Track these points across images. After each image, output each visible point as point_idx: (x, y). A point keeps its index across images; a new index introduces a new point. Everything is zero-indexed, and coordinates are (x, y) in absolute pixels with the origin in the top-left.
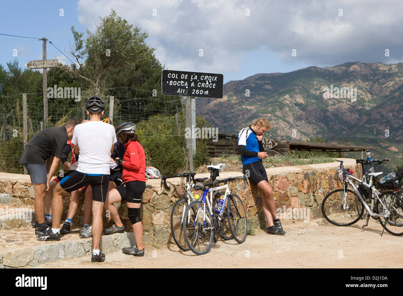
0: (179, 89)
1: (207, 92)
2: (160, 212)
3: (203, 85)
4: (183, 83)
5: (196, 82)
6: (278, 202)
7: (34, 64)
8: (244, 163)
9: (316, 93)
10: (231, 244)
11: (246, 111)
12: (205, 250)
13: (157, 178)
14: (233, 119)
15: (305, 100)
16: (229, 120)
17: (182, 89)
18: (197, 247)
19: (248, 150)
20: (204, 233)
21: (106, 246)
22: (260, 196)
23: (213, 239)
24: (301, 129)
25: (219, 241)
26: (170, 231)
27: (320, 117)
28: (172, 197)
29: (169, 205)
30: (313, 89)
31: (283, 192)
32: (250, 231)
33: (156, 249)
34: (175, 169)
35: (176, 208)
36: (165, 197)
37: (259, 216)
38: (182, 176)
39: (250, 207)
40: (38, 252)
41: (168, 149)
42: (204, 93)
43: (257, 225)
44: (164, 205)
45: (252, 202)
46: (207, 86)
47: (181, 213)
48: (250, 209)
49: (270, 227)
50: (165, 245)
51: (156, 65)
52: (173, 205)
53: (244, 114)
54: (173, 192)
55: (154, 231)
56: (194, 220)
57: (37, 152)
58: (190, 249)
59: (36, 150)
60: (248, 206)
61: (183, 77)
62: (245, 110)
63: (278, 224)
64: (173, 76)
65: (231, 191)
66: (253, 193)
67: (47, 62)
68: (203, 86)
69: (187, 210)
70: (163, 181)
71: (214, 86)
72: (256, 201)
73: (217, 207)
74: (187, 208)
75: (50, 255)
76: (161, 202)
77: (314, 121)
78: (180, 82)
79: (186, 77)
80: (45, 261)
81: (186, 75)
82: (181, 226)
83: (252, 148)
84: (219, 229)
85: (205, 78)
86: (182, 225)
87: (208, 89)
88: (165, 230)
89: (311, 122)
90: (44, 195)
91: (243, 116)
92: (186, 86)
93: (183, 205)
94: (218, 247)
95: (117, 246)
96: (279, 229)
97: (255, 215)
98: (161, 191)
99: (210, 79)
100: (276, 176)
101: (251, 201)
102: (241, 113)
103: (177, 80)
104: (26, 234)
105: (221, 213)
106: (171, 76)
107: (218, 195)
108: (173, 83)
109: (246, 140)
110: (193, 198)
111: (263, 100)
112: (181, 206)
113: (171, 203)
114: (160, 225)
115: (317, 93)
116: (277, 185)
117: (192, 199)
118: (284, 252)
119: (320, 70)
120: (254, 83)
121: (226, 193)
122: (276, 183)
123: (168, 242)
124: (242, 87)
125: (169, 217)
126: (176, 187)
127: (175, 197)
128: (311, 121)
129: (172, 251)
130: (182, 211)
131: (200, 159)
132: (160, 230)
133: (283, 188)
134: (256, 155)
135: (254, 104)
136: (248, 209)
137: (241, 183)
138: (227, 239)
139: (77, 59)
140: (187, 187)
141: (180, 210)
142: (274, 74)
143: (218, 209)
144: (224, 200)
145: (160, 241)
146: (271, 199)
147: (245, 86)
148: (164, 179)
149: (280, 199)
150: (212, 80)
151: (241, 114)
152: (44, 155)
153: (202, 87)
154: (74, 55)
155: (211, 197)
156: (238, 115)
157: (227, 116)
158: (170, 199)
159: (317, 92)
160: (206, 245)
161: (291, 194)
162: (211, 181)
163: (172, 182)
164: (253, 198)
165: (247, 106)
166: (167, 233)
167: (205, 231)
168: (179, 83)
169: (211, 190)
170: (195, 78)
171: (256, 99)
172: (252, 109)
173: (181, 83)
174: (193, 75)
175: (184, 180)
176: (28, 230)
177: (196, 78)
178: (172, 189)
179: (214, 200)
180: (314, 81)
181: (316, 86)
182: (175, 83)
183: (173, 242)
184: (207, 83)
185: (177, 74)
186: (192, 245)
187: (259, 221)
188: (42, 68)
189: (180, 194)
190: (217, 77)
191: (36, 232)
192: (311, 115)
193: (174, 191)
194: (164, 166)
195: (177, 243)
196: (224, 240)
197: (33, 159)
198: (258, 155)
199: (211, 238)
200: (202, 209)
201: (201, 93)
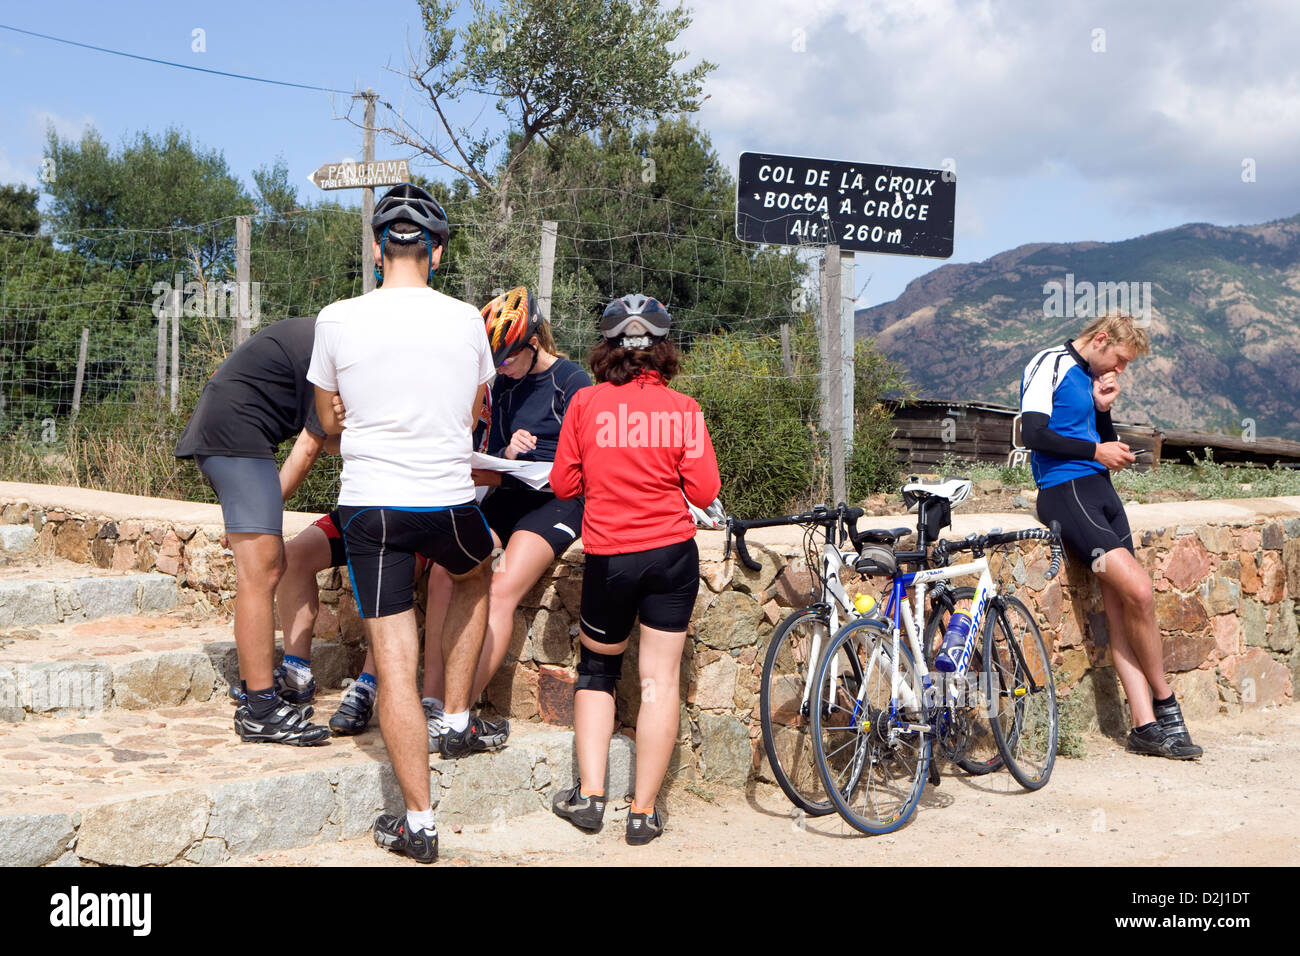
0: (798, 222)
1: (896, 235)
2: (718, 660)
3: (883, 209)
4: (812, 200)
5: (857, 198)
6: (1166, 633)
7: (336, 173)
8: (1043, 480)
9: (1207, 305)
10: (996, 792)
11: (990, 355)
12: (896, 817)
13: (712, 525)
14: (951, 379)
15: (1172, 325)
16: (937, 381)
17: (808, 223)
18: (861, 800)
19: (1060, 433)
20: (894, 746)
21: (504, 789)
22: (1101, 609)
23: (926, 770)
24: (1157, 413)
25: (947, 778)
26: (757, 732)
27: (1218, 378)
28: (769, 600)
29: (755, 632)
30: (1197, 293)
31: (1185, 596)
32: (1064, 741)
33: (701, 802)
34: (780, 497)
35: (782, 646)
36: (740, 602)
37: (1095, 684)
38: (809, 521)
39: (1062, 649)
40: (225, 809)
41: (753, 425)
42: (885, 237)
43: (1089, 718)
44: (735, 632)
45: (1070, 630)
46: (896, 213)
47: (800, 664)
48: (1062, 654)
49: (1140, 729)
50: (738, 787)
51: (720, 186)
52: (770, 631)
53: (983, 365)
54: (773, 582)
55: (694, 732)
56: (854, 692)
57: (241, 410)
58: (836, 808)
59: (236, 403)
60: (1057, 643)
61: (811, 180)
62: (987, 352)
63: (1171, 716)
64: (778, 176)
65: (1001, 582)
66: (1074, 594)
67: (375, 168)
68: (883, 212)
69: (828, 655)
70: (734, 538)
71: (922, 212)
72: (1087, 626)
73: (945, 646)
74: (827, 648)
75: (273, 821)
76: (724, 619)
77: (1199, 388)
78: (801, 198)
79: (823, 178)
80: (254, 842)
81: (824, 173)
82: (799, 717)
83: (1075, 425)
84: (953, 733)
85: (892, 184)
86: (807, 714)
87: (902, 223)
88: (740, 730)
89: (1190, 392)
90: (273, 579)
91: (982, 371)
92: (823, 212)
93: (808, 635)
94: (944, 802)
95: (549, 789)
96: (1174, 735)
97: (1081, 680)
98: (726, 576)
99: (908, 187)
100: (1160, 534)
101: (1069, 625)
102: (976, 360)
103: (792, 190)
104: (201, 729)
105: (959, 667)
106: (770, 174)
107: (946, 598)
108: (776, 199)
109: (1054, 394)
110: (849, 606)
111: (1043, 324)
112: (803, 636)
113: (765, 626)
114: (717, 711)
115: (1210, 305)
116: (1164, 567)
117: (847, 611)
118: (1213, 832)
119: (1219, 235)
120: (1017, 271)
121: (979, 591)
122: (1162, 560)
123: (749, 777)
124: (980, 285)
125: (755, 681)
126: (785, 562)
127: (781, 603)
128: (1189, 389)
129: (765, 812)
130: (808, 657)
131: (868, 472)
132: (717, 732)
133: (1188, 579)
134: (1087, 452)
135: (1014, 335)
136: (1054, 657)
137: (1031, 556)
138: (977, 768)
139: (434, 99)
140: (826, 563)
141: (797, 651)
142: (1079, 244)
143: (946, 654)
144: (973, 620)
145: (716, 773)
146: (1145, 622)
147: (988, 280)
148: (738, 530)
149: (1173, 623)
150: (917, 192)
151: (976, 366)
152: (271, 424)
153: (879, 215)
154: (422, 84)
155: (920, 607)
156: (967, 369)
157: (932, 368)
158: (758, 609)
159: (1211, 300)
160: (897, 793)
161: (1216, 602)
162: (919, 544)
163: (767, 544)
164: (1073, 615)
165: (992, 339)
166: (745, 742)
167: (898, 741)
168: (798, 201)
169: (922, 577)
170: (855, 184)
171: (1022, 321)
172: (1008, 351)
173: (805, 200)
174: (849, 174)
175: (816, 536)
176: (213, 712)
177: (858, 182)
178: (768, 571)
179: (931, 618)
180: (1202, 268)
181: (1207, 284)
182: (784, 199)
183: (767, 778)
184: (899, 202)
185: (791, 170)
186: (843, 790)
187: (1097, 703)
188: (360, 187)
189: (800, 592)
190: (933, 182)
191: (236, 724)
192: (1189, 371)
193: (777, 577)
194: (739, 487)
195: (783, 783)
196: (964, 775)
197: (227, 437)
198: (1096, 456)
199: (919, 768)
200: (883, 653)
201: (876, 236)
